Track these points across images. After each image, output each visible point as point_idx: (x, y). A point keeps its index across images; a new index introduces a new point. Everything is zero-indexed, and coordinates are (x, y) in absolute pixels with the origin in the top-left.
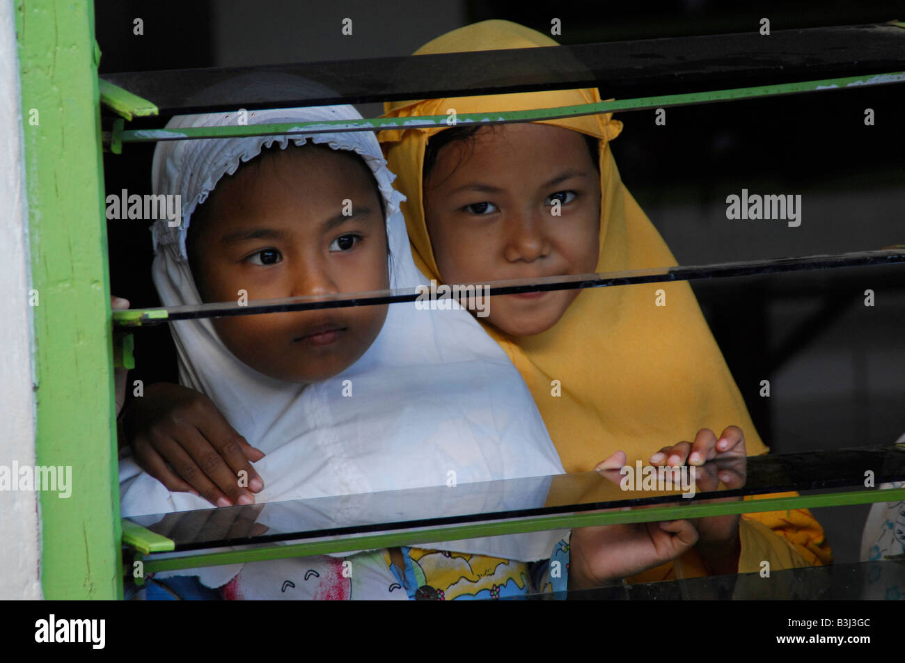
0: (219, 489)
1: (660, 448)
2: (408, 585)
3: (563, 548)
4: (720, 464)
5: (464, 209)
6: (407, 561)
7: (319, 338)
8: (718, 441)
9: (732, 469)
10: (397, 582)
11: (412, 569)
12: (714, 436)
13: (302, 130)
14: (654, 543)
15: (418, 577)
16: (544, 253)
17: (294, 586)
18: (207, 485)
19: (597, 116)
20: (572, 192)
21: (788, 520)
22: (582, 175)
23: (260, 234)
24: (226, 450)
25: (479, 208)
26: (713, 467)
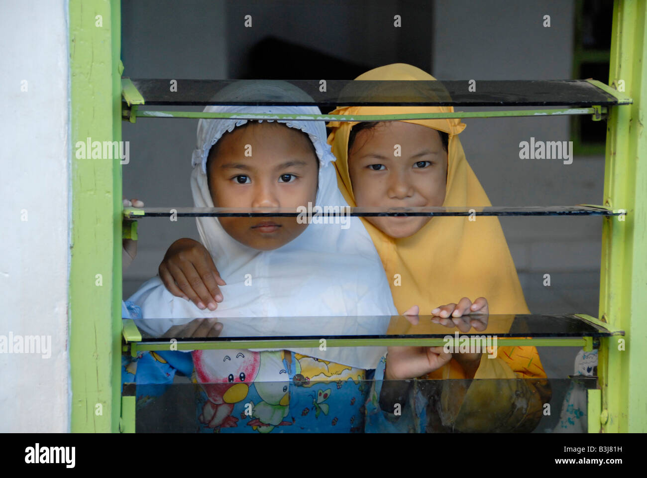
0: (200, 297)
1: (439, 306)
2: (291, 372)
3: (383, 360)
4: (472, 317)
5: (368, 167)
6: (293, 359)
7: (264, 229)
8: (472, 304)
9: (479, 320)
10: (285, 369)
11: (294, 364)
12: (470, 301)
13: (238, 117)
14: (429, 359)
15: (297, 368)
16: (410, 194)
17: (230, 360)
18: (193, 294)
19: (448, 120)
20: (429, 162)
21: (528, 369)
22: (435, 153)
23: (239, 166)
24: (204, 277)
25: (377, 167)
26: (467, 319)
